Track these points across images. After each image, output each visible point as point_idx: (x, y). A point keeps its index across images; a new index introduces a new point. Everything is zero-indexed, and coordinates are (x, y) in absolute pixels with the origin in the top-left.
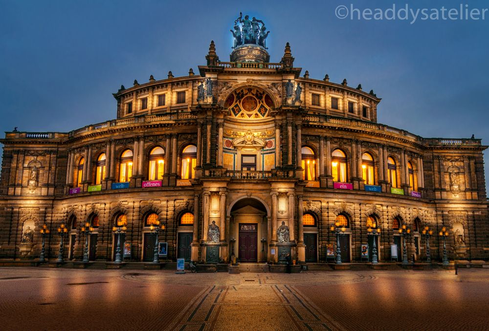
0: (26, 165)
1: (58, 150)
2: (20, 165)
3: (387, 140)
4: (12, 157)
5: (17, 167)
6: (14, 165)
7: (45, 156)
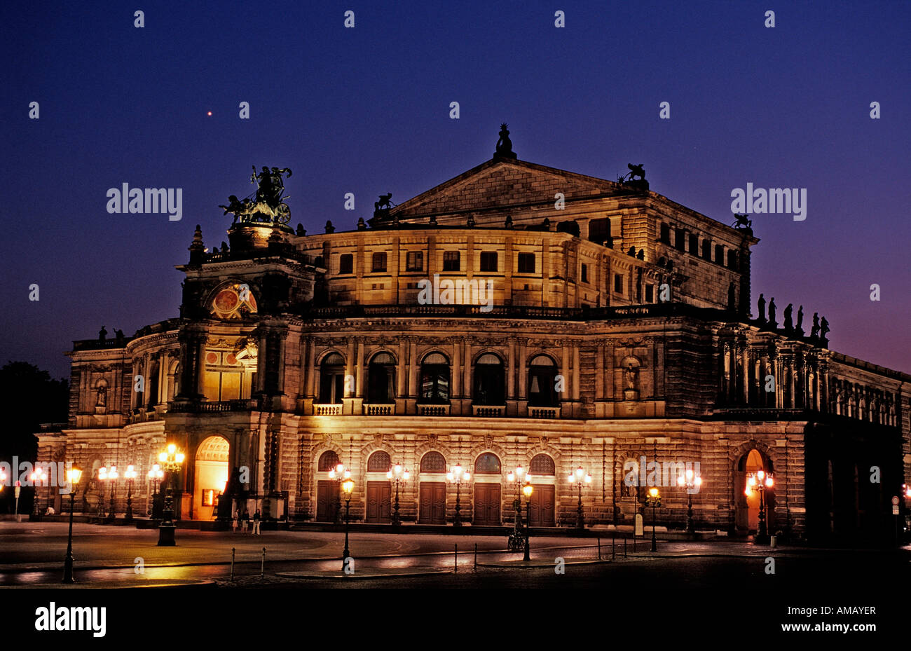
0: (93, 386)
1: (123, 363)
2: (88, 385)
3: (470, 329)
4: (80, 375)
5: (85, 388)
6: (82, 387)
7: (111, 371)
